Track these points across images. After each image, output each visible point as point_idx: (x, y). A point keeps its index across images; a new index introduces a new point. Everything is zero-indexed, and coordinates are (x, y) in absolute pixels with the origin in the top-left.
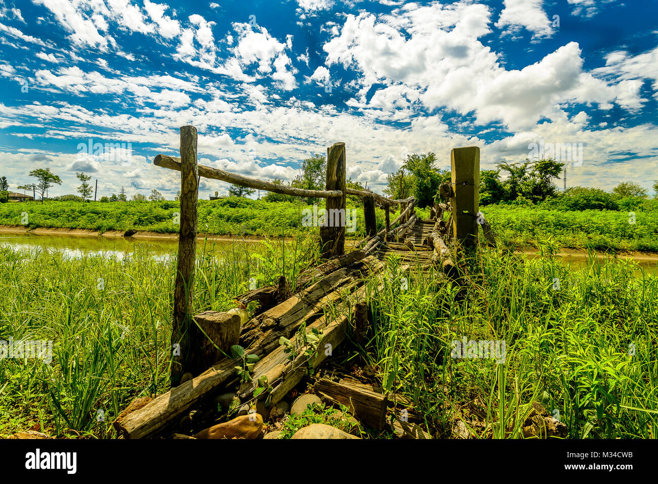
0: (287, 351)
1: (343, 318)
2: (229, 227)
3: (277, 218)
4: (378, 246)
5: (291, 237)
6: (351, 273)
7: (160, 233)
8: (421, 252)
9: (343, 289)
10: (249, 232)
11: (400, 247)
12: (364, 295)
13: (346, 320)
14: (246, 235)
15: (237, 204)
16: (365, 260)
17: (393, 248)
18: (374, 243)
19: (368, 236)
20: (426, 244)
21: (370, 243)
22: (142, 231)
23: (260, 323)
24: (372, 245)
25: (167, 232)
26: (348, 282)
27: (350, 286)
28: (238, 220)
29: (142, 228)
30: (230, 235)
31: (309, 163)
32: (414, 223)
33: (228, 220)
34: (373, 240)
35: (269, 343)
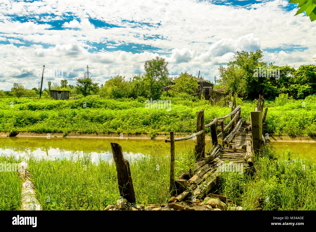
0: (200, 188)
1: (212, 181)
2: (93, 126)
3: (131, 118)
4: (219, 151)
5: (146, 134)
6: (210, 166)
7: (38, 133)
8: (241, 153)
9: (210, 172)
10: (111, 130)
11: (230, 150)
12: (217, 174)
13: (213, 181)
14: (110, 133)
15: (92, 104)
16: (215, 160)
17: (227, 151)
18: (217, 149)
19: (214, 146)
20: (243, 148)
21: (215, 149)
22: (23, 132)
23: (189, 183)
24: (216, 151)
25: (44, 132)
26: (210, 170)
27: (212, 171)
28: (99, 120)
29: (22, 129)
30: (96, 133)
31: (150, 64)
32: (240, 126)
33: (92, 120)
34: (217, 148)
35: (194, 187)
